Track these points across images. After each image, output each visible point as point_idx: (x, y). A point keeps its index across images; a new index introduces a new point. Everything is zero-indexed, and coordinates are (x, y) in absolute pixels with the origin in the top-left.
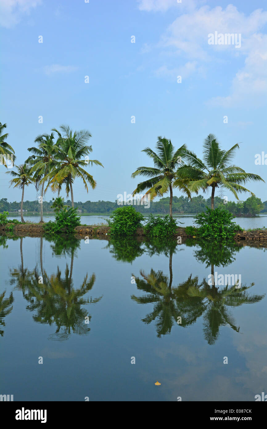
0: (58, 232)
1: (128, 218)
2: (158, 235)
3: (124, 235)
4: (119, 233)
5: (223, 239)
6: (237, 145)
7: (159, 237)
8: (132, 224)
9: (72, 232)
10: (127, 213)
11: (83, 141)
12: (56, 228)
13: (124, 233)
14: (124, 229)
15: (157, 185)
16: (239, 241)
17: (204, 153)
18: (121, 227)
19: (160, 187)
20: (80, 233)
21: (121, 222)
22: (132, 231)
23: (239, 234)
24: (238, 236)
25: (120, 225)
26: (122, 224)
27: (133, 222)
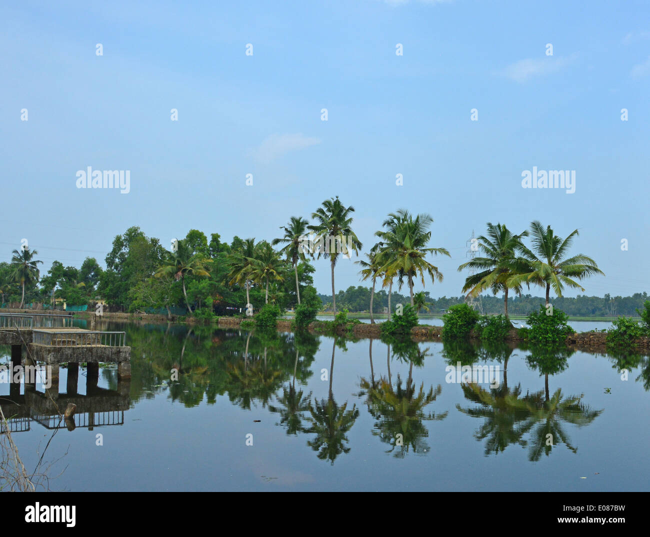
0: (393, 333)
1: (459, 317)
2: (486, 337)
3: (454, 337)
4: (450, 335)
5: (547, 342)
6: (576, 232)
7: (488, 339)
8: (464, 325)
9: (408, 334)
10: (459, 311)
11: (424, 227)
12: (391, 328)
13: (454, 334)
14: (454, 330)
15: (482, 280)
16: (570, 345)
17: (532, 241)
18: (451, 327)
19: (485, 282)
20: (416, 334)
21: (452, 321)
22: (463, 333)
23: (570, 337)
24: (570, 339)
25: (450, 325)
26: (453, 324)
27: (465, 321)
